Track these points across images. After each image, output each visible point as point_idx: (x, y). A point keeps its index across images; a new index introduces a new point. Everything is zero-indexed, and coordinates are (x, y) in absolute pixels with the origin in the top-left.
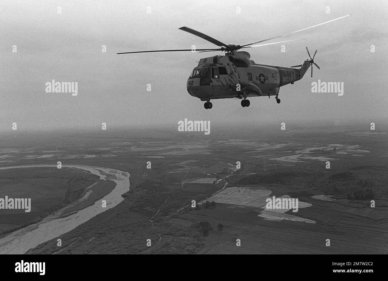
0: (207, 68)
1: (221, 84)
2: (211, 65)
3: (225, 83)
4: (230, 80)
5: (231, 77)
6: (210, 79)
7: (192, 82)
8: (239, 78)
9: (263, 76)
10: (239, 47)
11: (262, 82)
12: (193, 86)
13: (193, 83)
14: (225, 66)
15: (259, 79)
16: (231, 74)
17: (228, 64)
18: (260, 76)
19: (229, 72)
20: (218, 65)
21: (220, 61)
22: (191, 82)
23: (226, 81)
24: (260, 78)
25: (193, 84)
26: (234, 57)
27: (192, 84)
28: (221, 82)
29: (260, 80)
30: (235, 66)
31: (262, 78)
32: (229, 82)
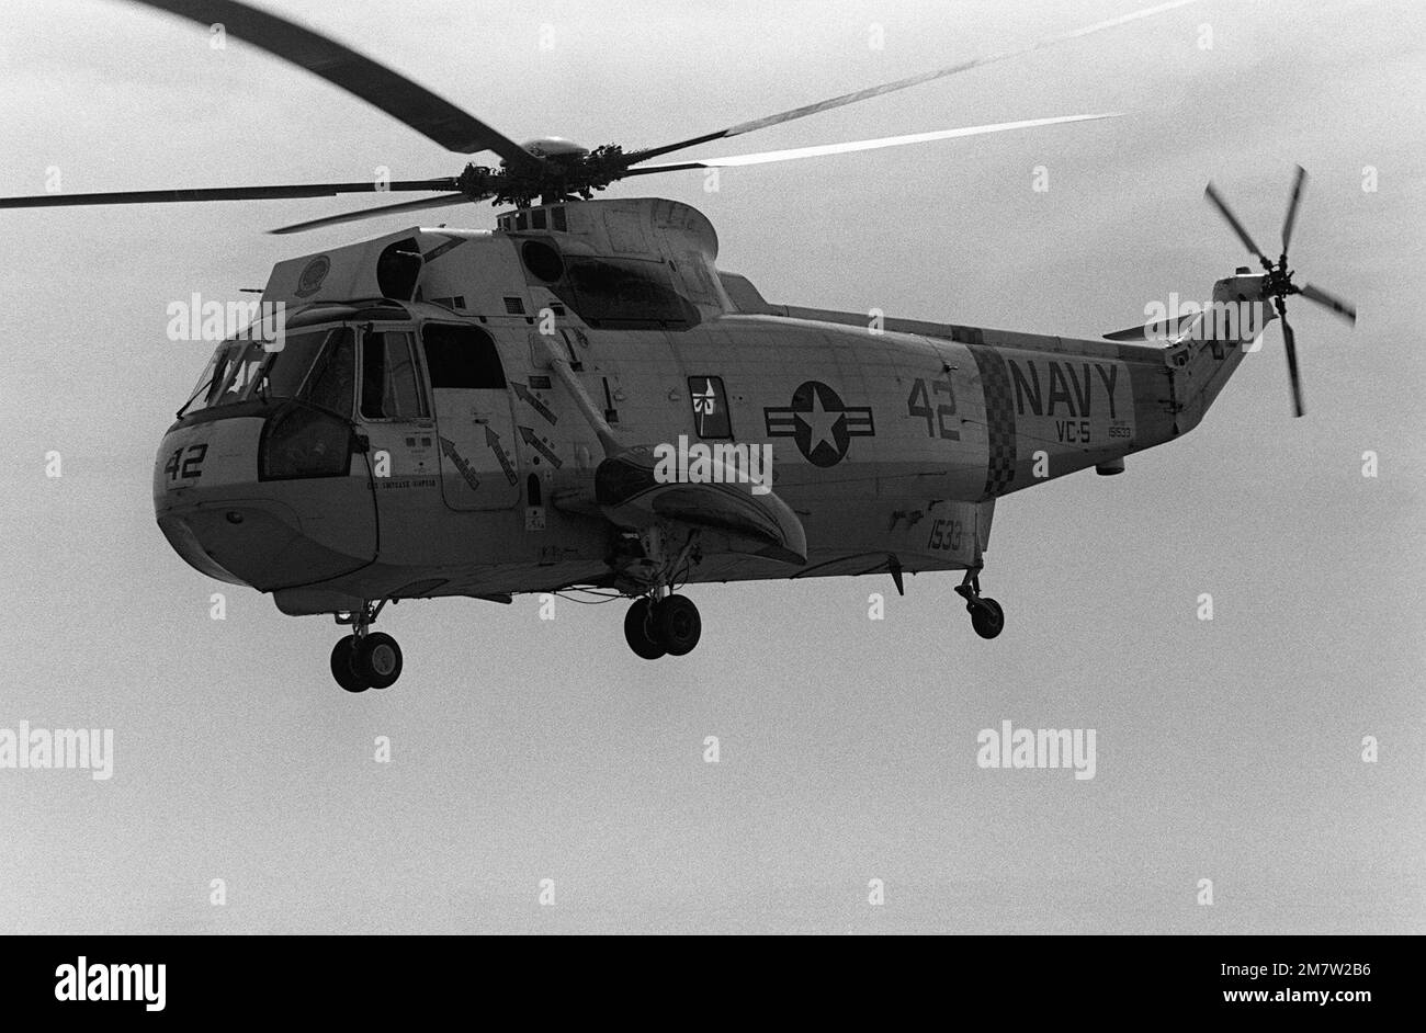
0: (323, 334)
1: (449, 466)
2: (364, 310)
3: (484, 462)
4: (528, 435)
5: (539, 407)
6: (352, 426)
7: (195, 454)
8: (610, 415)
9: (831, 402)
10: (613, 164)
11: (824, 457)
12: (202, 482)
13: (199, 460)
14: (483, 319)
15: (792, 428)
16: (544, 383)
17: (515, 305)
18: (802, 400)
19: (516, 364)
20: (420, 313)
21: (443, 276)
22: (185, 455)
23: (492, 439)
24: (798, 421)
25: (198, 474)
26: (570, 244)
27: (190, 468)
28: (449, 449)
29: (803, 434)
30: (573, 318)
31: (821, 424)
32: (521, 456)
